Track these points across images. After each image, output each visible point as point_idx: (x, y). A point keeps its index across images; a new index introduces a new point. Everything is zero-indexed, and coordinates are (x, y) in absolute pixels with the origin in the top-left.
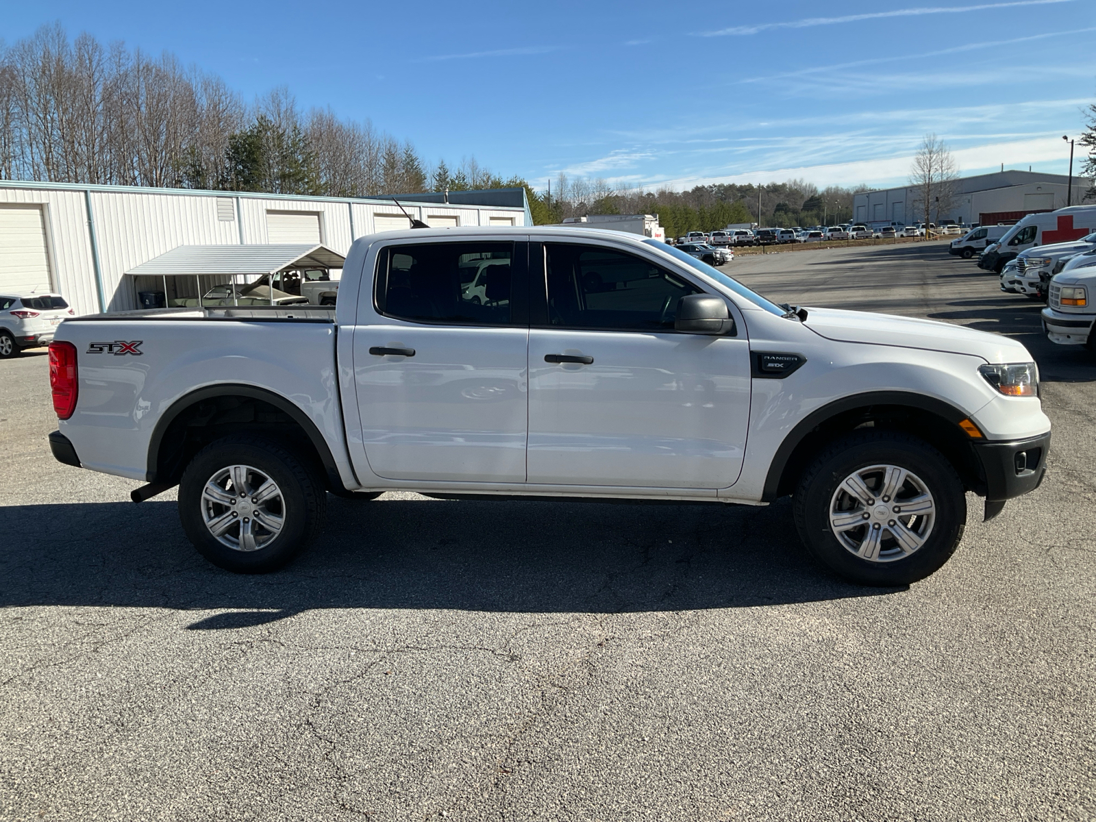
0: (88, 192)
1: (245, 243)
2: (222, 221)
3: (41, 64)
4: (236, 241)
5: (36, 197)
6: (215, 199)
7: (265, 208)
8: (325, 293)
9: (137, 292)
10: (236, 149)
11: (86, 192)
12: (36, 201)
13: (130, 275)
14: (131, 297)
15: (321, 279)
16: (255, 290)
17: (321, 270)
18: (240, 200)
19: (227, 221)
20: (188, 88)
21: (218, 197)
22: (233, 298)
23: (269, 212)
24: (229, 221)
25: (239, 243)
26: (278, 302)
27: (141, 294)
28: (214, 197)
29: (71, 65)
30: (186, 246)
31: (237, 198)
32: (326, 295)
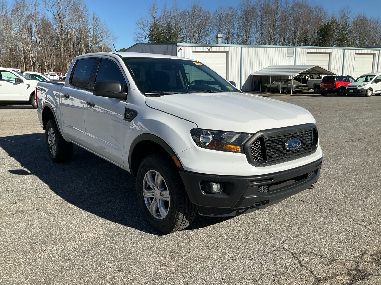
0: (242, 47)
1: (296, 64)
2: (288, 57)
3: (262, 6)
4: (293, 64)
5: (225, 49)
6: (287, 49)
7: (306, 51)
8: (316, 84)
9: (254, 81)
10: (321, 30)
11: (241, 47)
12: (225, 51)
13: (252, 75)
14: (251, 82)
15: (317, 78)
16: (289, 81)
17: (318, 75)
18: (297, 49)
19: (290, 57)
20: (311, 10)
21: (288, 48)
22: (280, 84)
23: (308, 53)
24: (291, 57)
25: (294, 64)
26: (295, 86)
27: (254, 82)
28: (287, 48)
29: (272, 6)
30: (274, 66)
31: (296, 48)
32: (317, 84)
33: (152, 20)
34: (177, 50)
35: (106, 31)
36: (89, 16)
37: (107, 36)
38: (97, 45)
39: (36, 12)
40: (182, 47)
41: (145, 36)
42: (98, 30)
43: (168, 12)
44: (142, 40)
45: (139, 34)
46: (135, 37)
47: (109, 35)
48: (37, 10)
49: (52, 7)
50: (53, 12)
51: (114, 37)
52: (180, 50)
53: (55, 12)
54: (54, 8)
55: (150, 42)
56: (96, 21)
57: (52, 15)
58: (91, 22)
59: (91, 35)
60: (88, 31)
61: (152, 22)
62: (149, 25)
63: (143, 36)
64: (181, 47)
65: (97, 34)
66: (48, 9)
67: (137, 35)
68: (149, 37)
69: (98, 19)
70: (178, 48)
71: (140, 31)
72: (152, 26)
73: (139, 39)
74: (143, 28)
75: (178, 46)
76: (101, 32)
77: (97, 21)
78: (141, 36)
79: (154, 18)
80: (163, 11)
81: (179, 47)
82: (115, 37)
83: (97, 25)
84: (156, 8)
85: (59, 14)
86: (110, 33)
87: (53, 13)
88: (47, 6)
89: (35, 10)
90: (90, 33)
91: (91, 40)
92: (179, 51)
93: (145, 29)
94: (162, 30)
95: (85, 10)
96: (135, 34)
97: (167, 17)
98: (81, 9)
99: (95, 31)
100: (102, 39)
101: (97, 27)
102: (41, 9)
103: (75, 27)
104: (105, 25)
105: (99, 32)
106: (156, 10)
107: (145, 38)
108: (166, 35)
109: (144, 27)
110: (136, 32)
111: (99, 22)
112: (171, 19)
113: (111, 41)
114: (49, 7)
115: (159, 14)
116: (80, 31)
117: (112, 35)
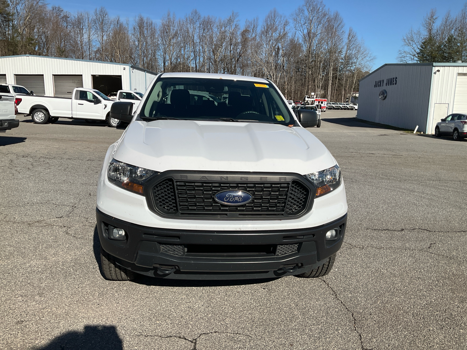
33: (426, 34)
34: (433, 72)
35: (362, 51)
36: (345, 33)
37: (363, 57)
38: (349, 68)
39: (285, 32)
40: (441, 67)
41: (414, 55)
42: (353, 50)
43: (451, 22)
44: (408, 60)
45: (404, 53)
46: (400, 56)
47: (366, 55)
48: (286, 30)
49: (303, 26)
50: (302, 31)
51: (371, 58)
52: (437, 72)
53: (306, 31)
54: (304, 27)
55: (419, 62)
56: (351, 39)
57: (302, 35)
58: (346, 40)
59: (343, 56)
60: (340, 52)
61: (425, 37)
62: (421, 41)
63: (411, 54)
64: (439, 67)
65: (350, 55)
66: (298, 28)
67: (403, 54)
68: (418, 56)
69: (354, 37)
70: (435, 69)
71: (407, 49)
72: (425, 42)
73: (404, 59)
74: (411, 44)
75: (434, 66)
76: (356, 52)
77: (353, 39)
78: (407, 56)
79: (430, 30)
80: (445, 20)
81: (436, 67)
82: (373, 57)
83: (352, 44)
84: (434, 17)
85: (309, 33)
86: (368, 53)
87: (303, 33)
88: (297, 25)
89: (284, 30)
90: (342, 53)
91: (342, 63)
92: (435, 73)
93: (414, 46)
94: (439, 47)
95: (340, 26)
96: (400, 53)
97: (449, 29)
98: (336, 26)
99: (348, 51)
100: (356, 61)
101: (352, 46)
102: (289, 29)
103: (325, 47)
104: (362, 44)
105: (353, 52)
106: (435, 19)
107: (413, 57)
108: (444, 52)
109: (414, 43)
110: (401, 50)
111: (355, 40)
112: (455, 30)
113: (366, 63)
114: (300, 25)
115: (437, 25)
116: (330, 52)
117: (370, 55)
